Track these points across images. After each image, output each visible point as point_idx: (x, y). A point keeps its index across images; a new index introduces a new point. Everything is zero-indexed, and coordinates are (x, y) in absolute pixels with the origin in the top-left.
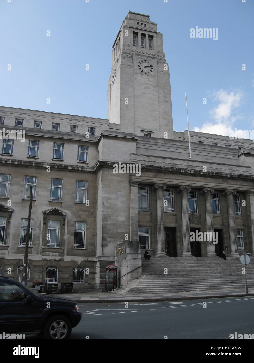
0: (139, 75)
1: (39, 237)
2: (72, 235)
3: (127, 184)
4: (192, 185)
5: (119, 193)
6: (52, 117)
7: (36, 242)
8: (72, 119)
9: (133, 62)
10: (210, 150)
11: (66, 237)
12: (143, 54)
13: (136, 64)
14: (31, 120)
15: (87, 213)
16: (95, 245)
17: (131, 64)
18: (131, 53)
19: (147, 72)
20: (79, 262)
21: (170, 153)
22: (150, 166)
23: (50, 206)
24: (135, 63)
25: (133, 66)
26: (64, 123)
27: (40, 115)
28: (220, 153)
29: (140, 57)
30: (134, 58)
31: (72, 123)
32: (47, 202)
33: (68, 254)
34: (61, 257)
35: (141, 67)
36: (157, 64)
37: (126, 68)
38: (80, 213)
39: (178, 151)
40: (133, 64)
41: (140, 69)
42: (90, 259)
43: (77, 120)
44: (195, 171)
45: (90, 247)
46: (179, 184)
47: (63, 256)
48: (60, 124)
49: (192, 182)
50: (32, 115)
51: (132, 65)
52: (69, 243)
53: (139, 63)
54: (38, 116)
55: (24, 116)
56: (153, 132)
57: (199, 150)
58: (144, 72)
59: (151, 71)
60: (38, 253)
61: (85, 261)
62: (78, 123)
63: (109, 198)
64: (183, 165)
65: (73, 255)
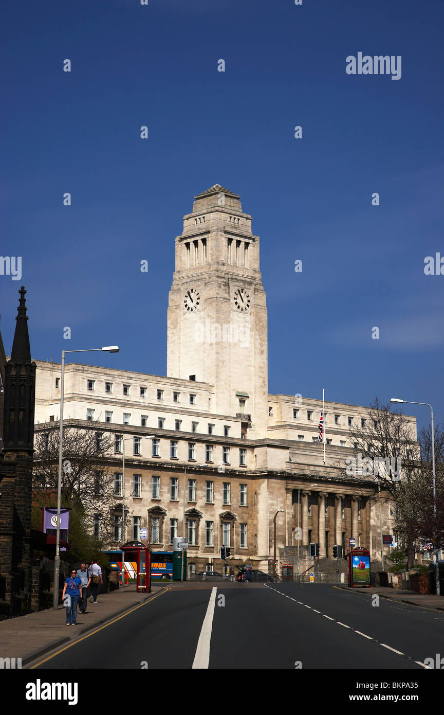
0: (235, 313)
1: (218, 538)
2: (238, 535)
3: (284, 491)
4: (329, 491)
5: (279, 499)
6: (157, 382)
7: (216, 543)
8: (175, 384)
9: (229, 293)
10: (339, 452)
11: (235, 537)
12: (239, 278)
13: (233, 295)
14: (137, 386)
15: (247, 515)
16: (254, 545)
17: (226, 296)
18: (227, 276)
19: (244, 309)
20: (244, 561)
21: (309, 456)
22: (300, 475)
23: (223, 509)
24: (231, 294)
25: (229, 300)
26: (168, 389)
27: (145, 380)
28: (347, 455)
29: (237, 284)
30: (230, 287)
31: (175, 390)
32: (222, 506)
33: (236, 554)
34: (233, 556)
35: (237, 300)
36: (254, 294)
37: (222, 303)
38: (244, 515)
39: (314, 454)
40: (229, 295)
41: (236, 303)
42: (252, 558)
43: (179, 385)
44: (333, 478)
45: (250, 547)
46: (319, 490)
47: (234, 555)
48: (163, 391)
49: (329, 489)
50: (138, 380)
51: (228, 298)
52: (237, 544)
53: (236, 294)
54: (143, 380)
55: (130, 381)
56: (248, 397)
57: (331, 453)
58: (240, 308)
59: (248, 306)
60: (217, 553)
61: (248, 560)
62: (180, 388)
63: (272, 505)
64: (322, 472)
65: (240, 554)
